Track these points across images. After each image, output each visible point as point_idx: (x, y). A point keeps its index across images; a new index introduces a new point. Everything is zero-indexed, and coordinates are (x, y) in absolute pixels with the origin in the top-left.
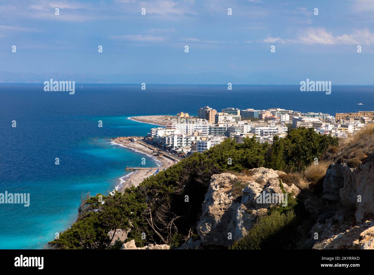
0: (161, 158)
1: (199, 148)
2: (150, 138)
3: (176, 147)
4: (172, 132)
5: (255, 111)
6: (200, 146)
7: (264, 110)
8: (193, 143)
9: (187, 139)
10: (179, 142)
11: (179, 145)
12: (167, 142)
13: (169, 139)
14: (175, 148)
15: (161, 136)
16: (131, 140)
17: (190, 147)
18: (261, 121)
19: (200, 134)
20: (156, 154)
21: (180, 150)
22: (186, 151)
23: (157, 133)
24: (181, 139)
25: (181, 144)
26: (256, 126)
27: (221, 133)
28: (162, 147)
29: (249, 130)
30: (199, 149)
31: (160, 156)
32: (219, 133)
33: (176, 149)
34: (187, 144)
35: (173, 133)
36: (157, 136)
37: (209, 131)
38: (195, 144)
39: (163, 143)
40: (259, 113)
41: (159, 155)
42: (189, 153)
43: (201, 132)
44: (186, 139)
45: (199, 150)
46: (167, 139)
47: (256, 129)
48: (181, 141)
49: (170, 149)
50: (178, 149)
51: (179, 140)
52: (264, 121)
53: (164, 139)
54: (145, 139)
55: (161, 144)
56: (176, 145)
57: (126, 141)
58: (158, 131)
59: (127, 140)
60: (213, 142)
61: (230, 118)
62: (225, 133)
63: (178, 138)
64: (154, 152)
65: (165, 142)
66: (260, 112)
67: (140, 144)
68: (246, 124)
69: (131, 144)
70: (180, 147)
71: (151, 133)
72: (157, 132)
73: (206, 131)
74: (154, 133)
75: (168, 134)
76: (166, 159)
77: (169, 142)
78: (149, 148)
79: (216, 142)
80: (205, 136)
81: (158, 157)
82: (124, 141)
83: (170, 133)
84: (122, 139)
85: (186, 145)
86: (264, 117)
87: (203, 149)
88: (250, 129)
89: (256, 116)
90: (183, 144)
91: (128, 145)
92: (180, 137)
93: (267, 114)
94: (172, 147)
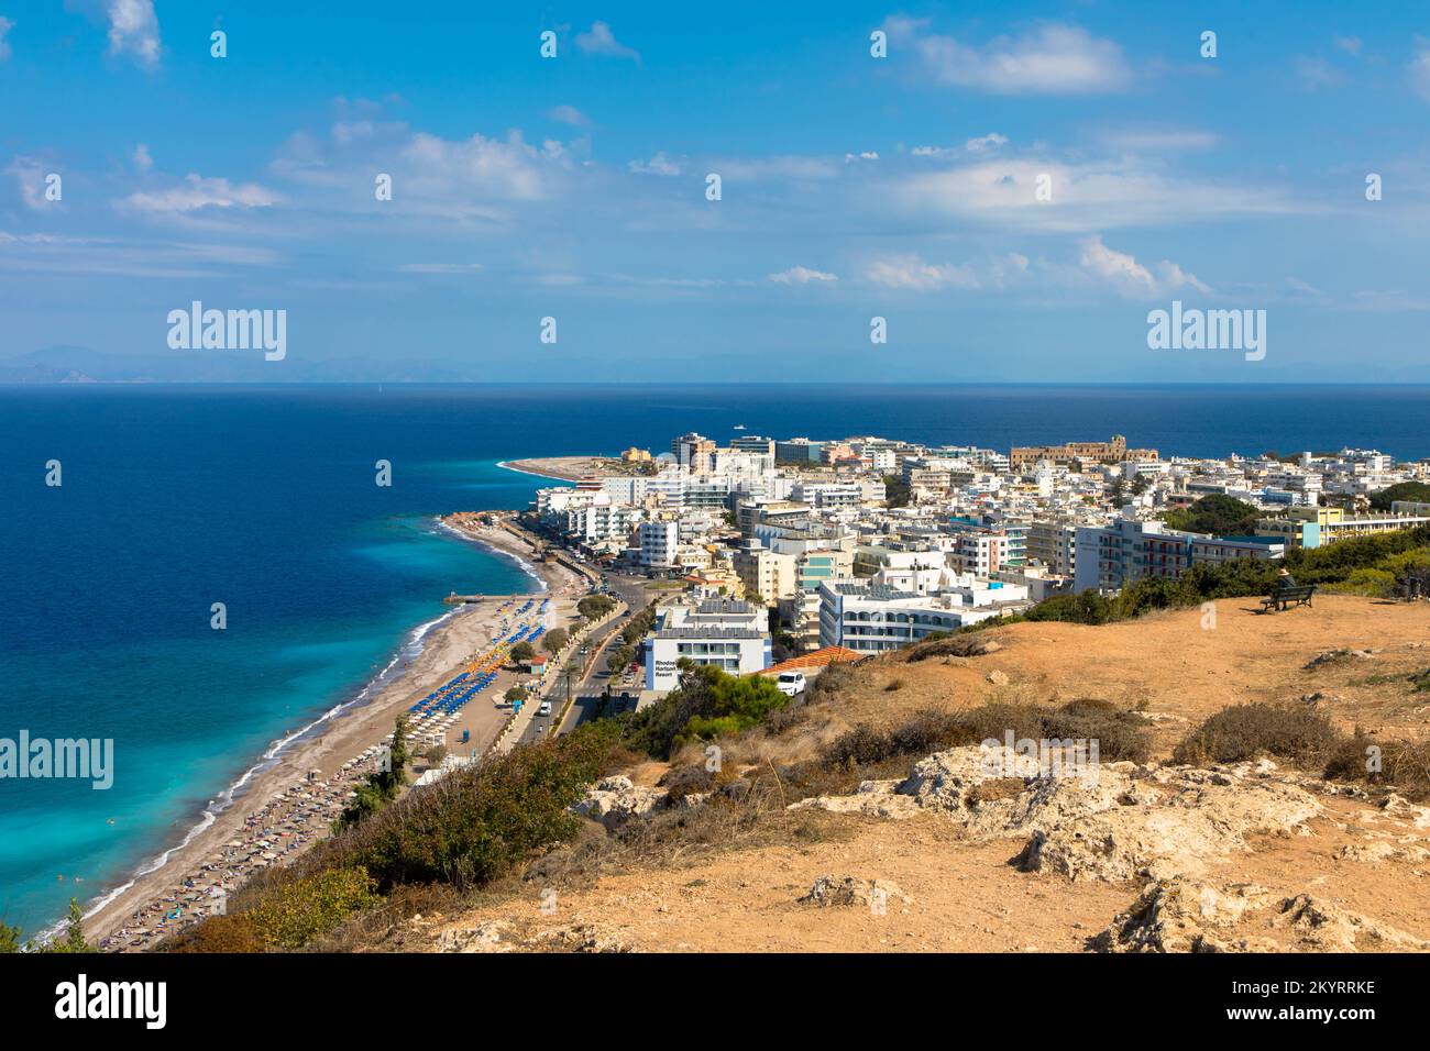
0: (550, 568)
1: (647, 540)
2: (533, 514)
3: (591, 538)
4: (587, 498)
5: (810, 443)
6: (648, 536)
7: (834, 442)
8: (631, 528)
9: (622, 516)
10: (600, 525)
11: (600, 533)
12: (571, 525)
13: (576, 516)
14: (589, 541)
15: (558, 509)
16: (487, 521)
17: (627, 540)
18: (824, 469)
19: (660, 503)
20: (539, 556)
21: (601, 546)
22: (615, 549)
23: (549, 502)
24: (606, 516)
25: (606, 530)
26: (806, 482)
27: (716, 500)
28: (559, 538)
29: (789, 491)
30: (647, 544)
31: (549, 563)
32: (711, 500)
33: (591, 544)
34: (621, 530)
35: (590, 501)
36: (549, 508)
37: (684, 495)
38: (638, 530)
39: (561, 528)
40: (823, 449)
41: (547, 559)
42: (622, 555)
43: (664, 497)
44: (618, 518)
45: (647, 547)
46: (571, 517)
47: (805, 488)
48: (606, 523)
49: (576, 543)
50: (596, 543)
51: (600, 519)
52: (831, 469)
53: (565, 517)
54: (520, 518)
55: (557, 529)
56: (591, 532)
57: (471, 523)
58: (552, 496)
59: (476, 519)
60: (688, 524)
61: (746, 460)
62: (725, 500)
63: (597, 515)
64: (535, 552)
65: (568, 526)
66: (825, 446)
67: (507, 530)
68: (782, 476)
69: (484, 531)
70: (602, 538)
71: (538, 502)
72: (549, 498)
73: (678, 496)
74: (542, 502)
75: (576, 504)
76: (562, 569)
77: (576, 524)
78: (525, 540)
79: (696, 523)
80: (671, 509)
81: (542, 564)
82: (467, 524)
83: (583, 501)
84: (463, 517)
85: (618, 532)
86: (832, 460)
87: (656, 544)
88: (792, 490)
89: (814, 456)
90: (610, 532)
91: (476, 533)
92: (604, 513)
93: (842, 450)
94: (583, 538)
